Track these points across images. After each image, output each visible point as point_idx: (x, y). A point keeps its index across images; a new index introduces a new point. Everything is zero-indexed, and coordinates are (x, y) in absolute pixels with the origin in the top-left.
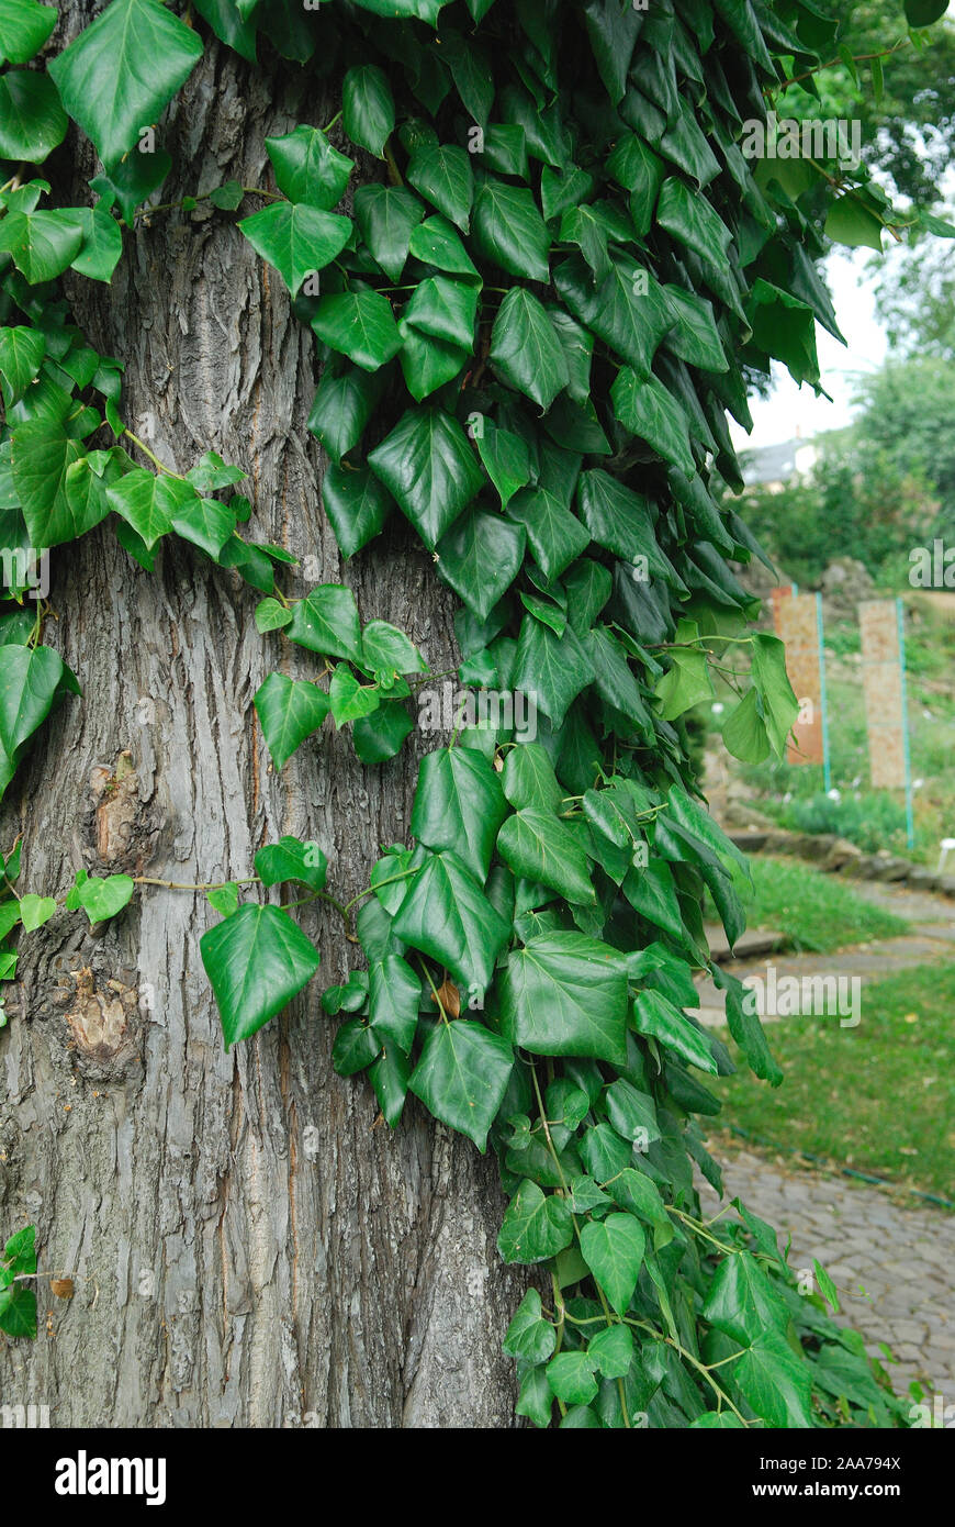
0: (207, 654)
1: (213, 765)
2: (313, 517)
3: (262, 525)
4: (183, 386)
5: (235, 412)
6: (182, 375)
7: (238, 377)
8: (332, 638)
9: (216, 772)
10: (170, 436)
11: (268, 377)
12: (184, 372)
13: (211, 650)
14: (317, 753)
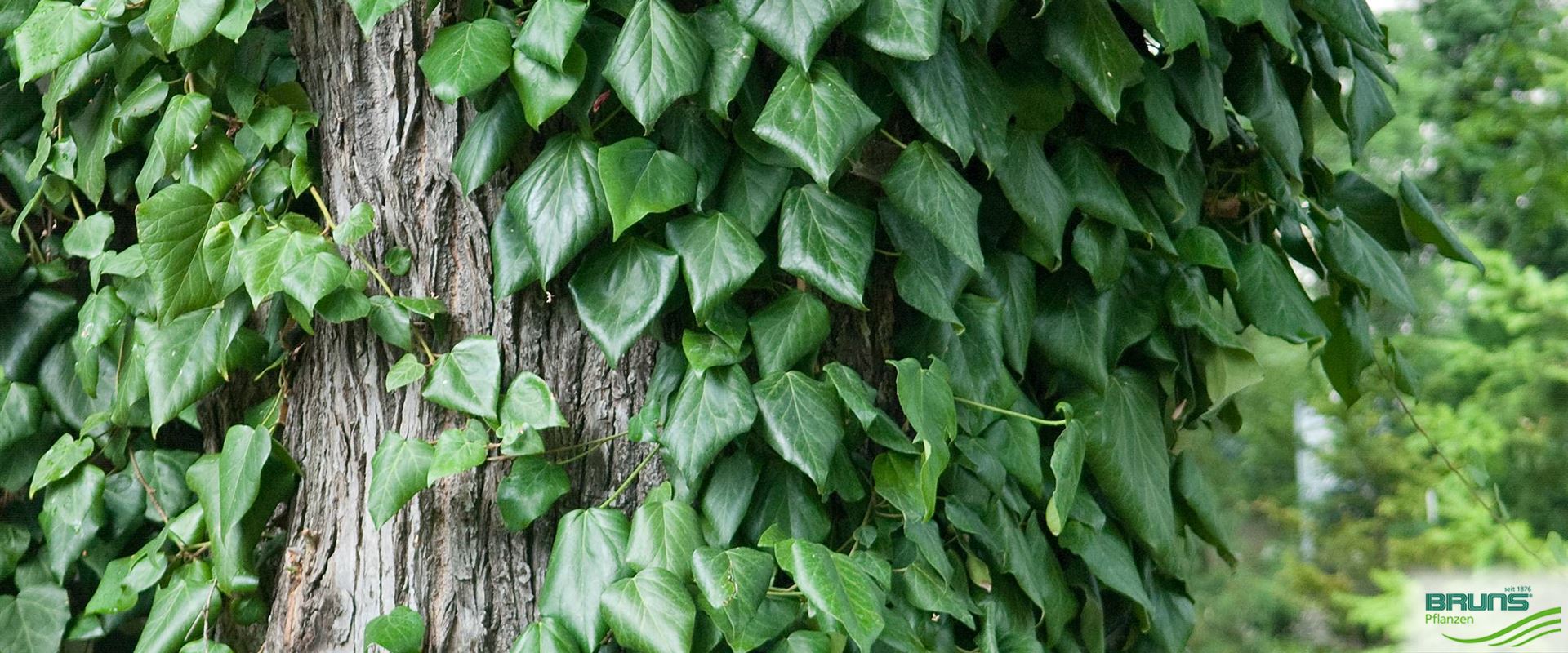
0: (378, 421)
1: (375, 540)
2: (480, 264)
3: (421, 277)
4: (358, 136)
5: (394, 159)
6: (357, 124)
7: (397, 121)
8: (469, 393)
9: (376, 547)
10: (349, 190)
11: (428, 118)
12: (359, 121)
13: (380, 417)
14: (466, 521)
